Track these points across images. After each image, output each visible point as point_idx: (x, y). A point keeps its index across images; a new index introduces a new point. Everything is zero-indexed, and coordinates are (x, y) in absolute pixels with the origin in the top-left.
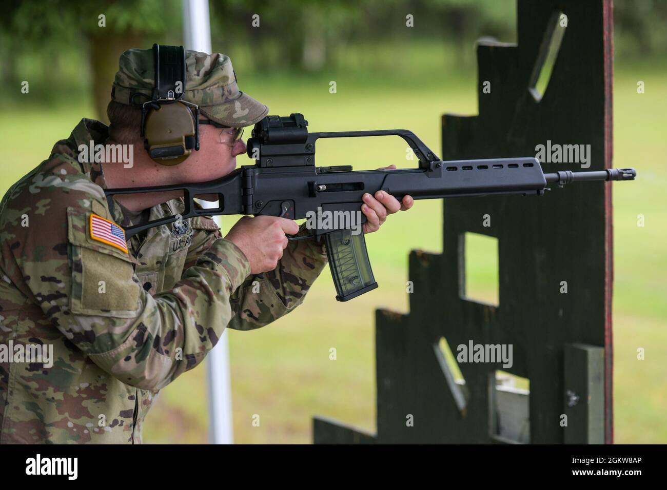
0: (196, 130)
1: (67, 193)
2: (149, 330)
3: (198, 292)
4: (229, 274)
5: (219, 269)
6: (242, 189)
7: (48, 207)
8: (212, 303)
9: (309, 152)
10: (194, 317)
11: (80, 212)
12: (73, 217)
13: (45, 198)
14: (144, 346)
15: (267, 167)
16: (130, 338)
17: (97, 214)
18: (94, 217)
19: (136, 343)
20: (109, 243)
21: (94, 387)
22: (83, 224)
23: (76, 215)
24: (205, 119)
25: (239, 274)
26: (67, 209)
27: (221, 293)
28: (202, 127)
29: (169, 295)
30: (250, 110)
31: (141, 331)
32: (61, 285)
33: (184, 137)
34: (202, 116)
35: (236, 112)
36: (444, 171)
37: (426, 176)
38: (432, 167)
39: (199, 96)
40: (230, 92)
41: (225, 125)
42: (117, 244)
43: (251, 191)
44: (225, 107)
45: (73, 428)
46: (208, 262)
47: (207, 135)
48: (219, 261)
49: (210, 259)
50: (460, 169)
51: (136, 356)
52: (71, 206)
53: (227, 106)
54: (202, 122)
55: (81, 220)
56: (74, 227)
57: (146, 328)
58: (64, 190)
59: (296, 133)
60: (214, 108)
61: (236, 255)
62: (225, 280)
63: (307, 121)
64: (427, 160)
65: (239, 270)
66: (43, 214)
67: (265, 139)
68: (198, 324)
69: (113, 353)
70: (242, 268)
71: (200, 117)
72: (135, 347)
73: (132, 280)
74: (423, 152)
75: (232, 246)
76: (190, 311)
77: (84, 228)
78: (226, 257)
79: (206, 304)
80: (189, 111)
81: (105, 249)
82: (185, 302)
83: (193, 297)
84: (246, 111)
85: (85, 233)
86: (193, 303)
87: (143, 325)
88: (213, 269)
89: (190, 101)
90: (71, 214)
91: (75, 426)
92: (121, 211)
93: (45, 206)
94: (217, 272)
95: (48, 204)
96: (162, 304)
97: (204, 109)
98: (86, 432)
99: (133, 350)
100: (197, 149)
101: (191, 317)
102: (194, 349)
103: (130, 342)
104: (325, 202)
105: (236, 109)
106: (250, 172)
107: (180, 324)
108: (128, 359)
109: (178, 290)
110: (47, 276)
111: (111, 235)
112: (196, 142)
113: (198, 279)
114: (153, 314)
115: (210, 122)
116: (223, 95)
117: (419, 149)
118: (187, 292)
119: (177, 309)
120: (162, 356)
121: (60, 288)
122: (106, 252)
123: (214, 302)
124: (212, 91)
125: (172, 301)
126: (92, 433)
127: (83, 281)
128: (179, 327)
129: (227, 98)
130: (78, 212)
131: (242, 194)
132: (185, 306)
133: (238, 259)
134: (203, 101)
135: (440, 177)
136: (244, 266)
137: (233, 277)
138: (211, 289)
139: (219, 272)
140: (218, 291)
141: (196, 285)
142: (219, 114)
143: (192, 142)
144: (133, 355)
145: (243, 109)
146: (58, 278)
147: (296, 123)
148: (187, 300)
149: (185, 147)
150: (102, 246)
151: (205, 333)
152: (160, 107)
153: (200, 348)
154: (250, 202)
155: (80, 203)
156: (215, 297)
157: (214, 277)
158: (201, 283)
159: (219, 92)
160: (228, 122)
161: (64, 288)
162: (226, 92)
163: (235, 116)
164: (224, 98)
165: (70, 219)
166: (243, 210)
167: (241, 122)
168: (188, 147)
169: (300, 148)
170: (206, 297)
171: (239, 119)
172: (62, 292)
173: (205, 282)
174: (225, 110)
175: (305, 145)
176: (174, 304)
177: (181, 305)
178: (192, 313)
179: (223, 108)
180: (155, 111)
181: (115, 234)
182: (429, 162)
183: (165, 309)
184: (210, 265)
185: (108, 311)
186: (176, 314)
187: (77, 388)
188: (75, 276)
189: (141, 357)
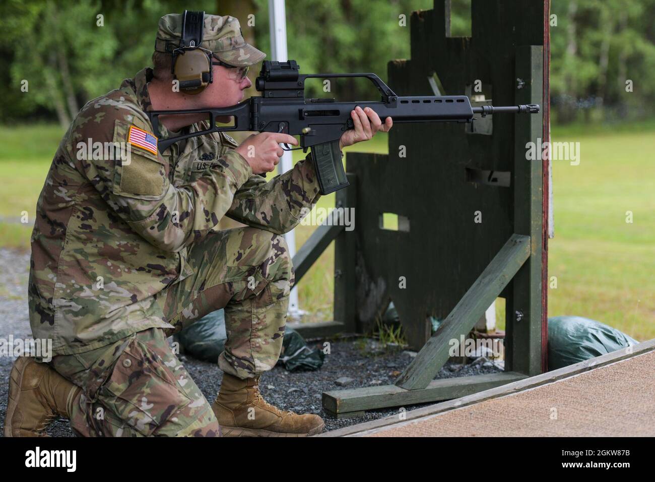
0: (210, 69)
1: (117, 110)
2: (168, 209)
3: (209, 187)
4: (235, 175)
5: (226, 171)
6: (251, 113)
7: (103, 118)
8: (217, 195)
9: (300, 87)
10: (204, 204)
11: (124, 123)
12: (119, 127)
13: (102, 112)
14: (164, 221)
15: (269, 98)
16: (155, 214)
17: (136, 126)
18: (133, 128)
19: (158, 218)
20: (142, 147)
21: (131, 245)
22: (124, 132)
23: (120, 126)
24: (218, 61)
25: (242, 176)
26: (115, 120)
27: (225, 189)
28: (215, 67)
29: (188, 187)
30: (251, 55)
31: (163, 209)
32: (108, 173)
33: (201, 74)
34: (216, 60)
35: (240, 56)
36: (399, 104)
37: (384, 107)
38: (389, 100)
39: (214, 44)
40: (236, 43)
41: (232, 65)
42: (149, 149)
43: (256, 114)
44: (232, 53)
45: (110, 266)
46: (219, 167)
47: (218, 72)
48: (227, 166)
49: (221, 164)
50: (410, 102)
51: (158, 226)
52: (118, 119)
53: (234, 52)
54: (215, 64)
55: (123, 129)
56: (118, 134)
57: (166, 208)
58: (116, 107)
59: (290, 73)
60: (225, 53)
61: (241, 161)
62: (229, 179)
63: (299, 66)
64: (386, 95)
65: (242, 173)
66: (99, 122)
67: (267, 77)
68: (205, 209)
69: (143, 223)
70: (245, 170)
71: (214, 60)
72: (157, 220)
73: (159, 173)
74: (384, 90)
75: (238, 155)
76: (201, 199)
77: (125, 135)
78: (233, 163)
79: (213, 196)
80: (205, 56)
81: (139, 151)
82: (198, 193)
83: (205, 189)
84: (248, 56)
85: (125, 139)
86: (204, 194)
87: (164, 205)
88: (222, 171)
89: (206, 49)
90: (118, 125)
91: (113, 265)
92: (166, 131)
93: (101, 117)
94: (224, 174)
95: (103, 116)
96: (182, 193)
97: (217, 54)
98: (119, 270)
99: (156, 223)
100: (211, 82)
101: (200, 204)
102: (200, 226)
103: (155, 217)
104: (310, 124)
105: (241, 54)
106: (256, 101)
107: (192, 208)
108: (152, 228)
109: (194, 184)
110: (99, 166)
111: (145, 141)
112: (210, 77)
113: (210, 177)
114: (172, 198)
115: (222, 64)
116: (231, 44)
117: (381, 88)
118: (201, 186)
119: (192, 197)
120: (176, 228)
121: (107, 175)
122: (139, 153)
123: (218, 194)
124: (222, 41)
125: (189, 192)
126: (123, 272)
127: (122, 172)
128: (192, 210)
129: (234, 46)
130: (123, 124)
131: (251, 117)
132: (198, 195)
133: (242, 164)
134: (217, 48)
135: (396, 107)
136: (247, 170)
137: (237, 178)
138: (217, 185)
139: (225, 174)
140: (223, 187)
141: (209, 181)
142: (228, 57)
143: (208, 77)
144: (156, 226)
145: (245, 54)
146: (106, 168)
147: (290, 66)
148: (200, 191)
149: (201, 80)
150: (136, 149)
151: (210, 216)
152: (185, 52)
153: (204, 226)
154: (256, 122)
155: (125, 117)
156: (219, 191)
157: (221, 177)
158: (211, 180)
159: (228, 42)
160: (235, 64)
161: (109, 175)
162: (233, 42)
163: (239, 59)
164: (232, 46)
165: (116, 128)
166: (251, 128)
167: (244, 63)
168: (204, 81)
169: (293, 85)
170: (213, 191)
171: (242, 61)
172: (108, 178)
173: (214, 180)
174: (232, 55)
175: (296, 83)
176: (190, 194)
177: (195, 196)
178: (202, 201)
179: (230, 53)
180: (181, 55)
181: (148, 141)
182: (387, 96)
183: (183, 196)
184: (221, 168)
185: (138, 195)
186: (191, 200)
187: (118, 243)
188: (117, 169)
189: (162, 227)
